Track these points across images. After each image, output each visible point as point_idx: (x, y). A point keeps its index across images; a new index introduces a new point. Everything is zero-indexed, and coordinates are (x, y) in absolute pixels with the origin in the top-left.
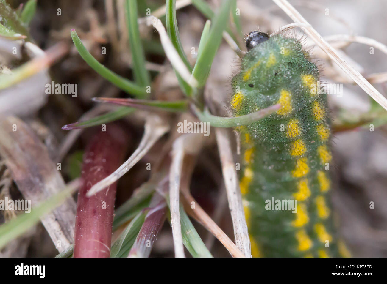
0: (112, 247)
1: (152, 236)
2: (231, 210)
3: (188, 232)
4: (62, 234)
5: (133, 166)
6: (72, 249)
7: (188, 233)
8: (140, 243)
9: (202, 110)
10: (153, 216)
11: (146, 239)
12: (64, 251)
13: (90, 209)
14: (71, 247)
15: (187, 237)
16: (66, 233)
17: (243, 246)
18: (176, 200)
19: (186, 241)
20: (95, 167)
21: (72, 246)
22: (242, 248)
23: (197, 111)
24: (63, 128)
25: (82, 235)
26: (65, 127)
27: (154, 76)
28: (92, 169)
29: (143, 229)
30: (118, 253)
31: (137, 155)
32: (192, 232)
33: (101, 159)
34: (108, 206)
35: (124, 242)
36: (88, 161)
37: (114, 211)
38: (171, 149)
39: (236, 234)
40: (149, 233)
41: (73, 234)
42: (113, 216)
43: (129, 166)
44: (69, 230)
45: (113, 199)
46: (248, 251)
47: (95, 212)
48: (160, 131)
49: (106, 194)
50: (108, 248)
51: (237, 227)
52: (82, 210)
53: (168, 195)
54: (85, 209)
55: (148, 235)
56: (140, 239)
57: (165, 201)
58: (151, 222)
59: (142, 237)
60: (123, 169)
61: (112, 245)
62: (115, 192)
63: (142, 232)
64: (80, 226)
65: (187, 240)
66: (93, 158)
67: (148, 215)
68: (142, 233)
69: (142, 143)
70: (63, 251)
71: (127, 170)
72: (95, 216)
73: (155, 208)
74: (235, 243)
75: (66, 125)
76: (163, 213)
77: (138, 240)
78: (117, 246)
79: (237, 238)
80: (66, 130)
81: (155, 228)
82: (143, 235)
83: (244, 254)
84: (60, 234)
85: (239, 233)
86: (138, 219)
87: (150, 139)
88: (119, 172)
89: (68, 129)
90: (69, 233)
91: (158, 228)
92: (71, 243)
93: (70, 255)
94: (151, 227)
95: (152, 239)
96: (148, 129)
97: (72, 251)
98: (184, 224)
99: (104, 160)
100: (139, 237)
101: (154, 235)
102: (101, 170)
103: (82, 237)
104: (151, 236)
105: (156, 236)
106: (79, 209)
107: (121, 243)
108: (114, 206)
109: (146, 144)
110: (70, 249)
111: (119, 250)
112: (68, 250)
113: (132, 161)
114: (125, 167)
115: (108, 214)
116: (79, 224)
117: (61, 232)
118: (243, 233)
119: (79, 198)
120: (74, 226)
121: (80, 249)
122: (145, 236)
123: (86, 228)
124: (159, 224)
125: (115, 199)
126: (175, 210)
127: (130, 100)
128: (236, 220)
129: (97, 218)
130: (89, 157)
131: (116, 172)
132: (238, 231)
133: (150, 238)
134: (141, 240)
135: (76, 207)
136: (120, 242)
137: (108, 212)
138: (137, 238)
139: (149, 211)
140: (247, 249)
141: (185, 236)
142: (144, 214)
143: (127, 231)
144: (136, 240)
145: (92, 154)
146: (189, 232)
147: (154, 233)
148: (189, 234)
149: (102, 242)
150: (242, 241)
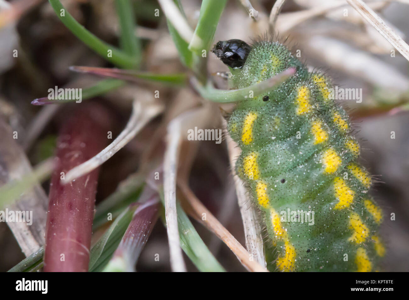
0: (92, 250)
1: (142, 237)
2: (241, 207)
3: (186, 231)
4: (30, 235)
5: (118, 150)
6: (42, 252)
7: (186, 233)
8: (127, 244)
9: (204, 84)
10: (143, 213)
11: (134, 238)
12: (32, 255)
13: (66, 202)
14: (41, 249)
15: (185, 238)
16: (35, 233)
17: (256, 251)
18: (171, 193)
19: (183, 243)
20: (72, 153)
21: (43, 248)
22: (255, 254)
23: (198, 86)
24: (32, 102)
25: (55, 234)
26: (36, 102)
27: (145, 44)
28: (68, 155)
29: (131, 227)
30: (99, 256)
31: (124, 137)
32: (192, 233)
33: (80, 143)
34: (88, 199)
35: (106, 245)
36: (62, 146)
37: (95, 206)
38: (165, 133)
39: (247, 236)
40: (138, 232)
41: (43, 234)
42: (93, 212)
43: (114, 150)
44: (39, 230)
45: (93, 191)
46: (261, 257)
47: (71, 206)
48: (153, 111)
49: (86, 185)
50: (87, 250)
51: (248, 227)
52: (56, 203)
53: (162, 188)
54: (58, 202)
55: (136, 235)
56: (127, 239)
57: (158, 195)
58: (141, 220)
59: (129, 237)
60: (107, 153)
61: (92, 248)
62: (96, 183)
63: (129, 231)
64: (52, 223)
65: (185, 241)
66: (70, 142)
67: (136, 212)
68: (130, 233)
69: (130, 124)
70: (30, 255)
71: (111, 155)
72: (71, 211)
73: (145, 204)
74: (245, 247)
75: (37, 99)
76: (156, 210)
77: (124, 241)
78: (98, 248)
79: (248, 241)
80: (37, 105)
81: (145, 226)
82: (130, 234)
83: (258, 260)
84: (27, 234)
85: (251, 235)
86: (125, 216)
87: (139, 119)
88: (101, 156)
89: (40, 104)
90: (38, 233)
91: (148, 228)
92: (41, 246)
93: (39, 260)
94: (140, 225)
95: (141, 239)
96: (137, 108)
97: (43, 255)
98: (182, 222)
99: (83, 145)
100: (126, 237)
101: (144, 235)
102: (79, 156)
103: (54, 236)
104: (141, 235)
105: (147, 236)
106: (51, 203)
107: (103, 245)
108: (95, 200)
109: (135, 126)
110: (40, 253)
111: (101, 254)
112: (37, 253)
113: (117, 144)
114: (109, 151)
115: (88, 208)
116: (52, 220)
117: (29, 232)
118: (256, 235)
119: (51, 190)
120: (45, 225)
121: (53, 251)
122: (132, 236)
123: (60, 225)
124: (150, 222)
125: (95, 192)
126: (171, 205)
127: (115, 70)
128: (247, 219)
129: (74, 214)
130: (64, 141)
131: (98, 156)
132: (250, 233)
133: (139, 238)
134: (129, 240)
135: (47, 201)
136: (102, 243)
137: (87, 207)
138: (123, 238)
139: (137, 207)
140: (261, 254)
141: (183, 237)
142: (132, 210)
143: (110, 230)
144: (122, 241)
145: (68, 137)
146: (188, 232)
147: (144, 233)
148: (188, 233)
149: (80, 241)
150: (255, 245)
